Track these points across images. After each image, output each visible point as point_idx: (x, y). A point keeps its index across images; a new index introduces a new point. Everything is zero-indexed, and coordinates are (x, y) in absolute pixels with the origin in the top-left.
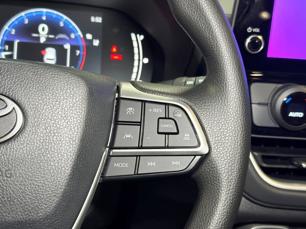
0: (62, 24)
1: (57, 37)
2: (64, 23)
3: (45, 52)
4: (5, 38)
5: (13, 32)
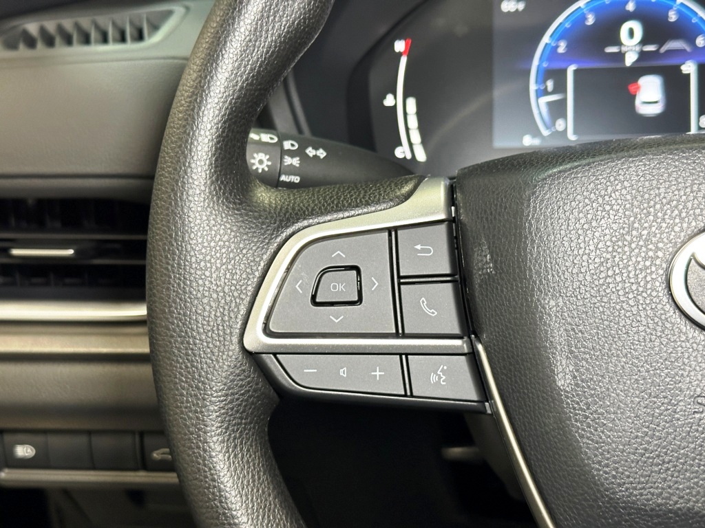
0: (673, 17)
1: (663, 50)
2: (679, 12)
3: (638, 88)
4: (545, 65)
5: (562, 48)
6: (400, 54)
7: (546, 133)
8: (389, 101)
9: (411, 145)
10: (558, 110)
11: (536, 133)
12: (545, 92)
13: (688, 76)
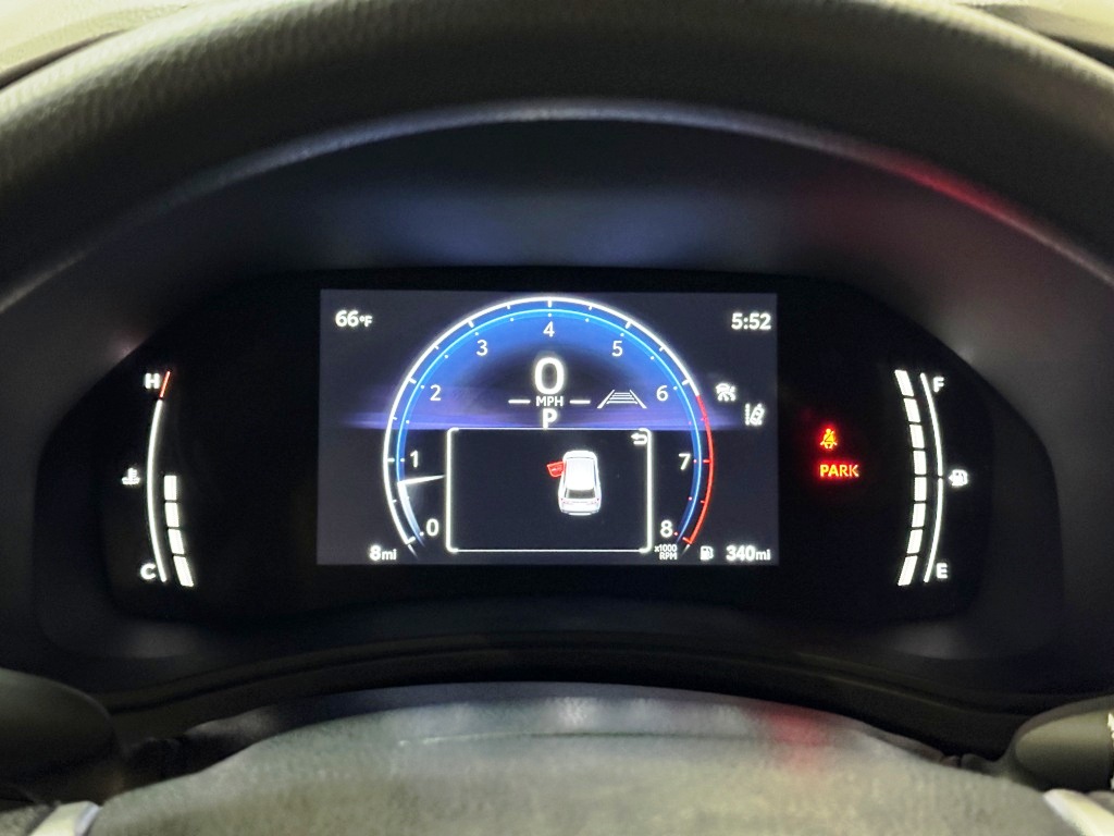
3: (563, 467)
6: (154, 395)
7: (407, 541)
8: (131, 478)
9: (169, 557)
10: (429, 503)
11: (391, 540)
12: (409, 470)
13: (643, 449)
